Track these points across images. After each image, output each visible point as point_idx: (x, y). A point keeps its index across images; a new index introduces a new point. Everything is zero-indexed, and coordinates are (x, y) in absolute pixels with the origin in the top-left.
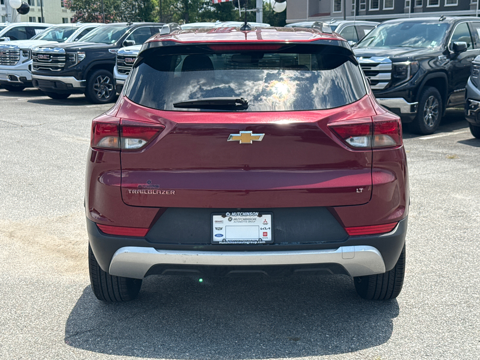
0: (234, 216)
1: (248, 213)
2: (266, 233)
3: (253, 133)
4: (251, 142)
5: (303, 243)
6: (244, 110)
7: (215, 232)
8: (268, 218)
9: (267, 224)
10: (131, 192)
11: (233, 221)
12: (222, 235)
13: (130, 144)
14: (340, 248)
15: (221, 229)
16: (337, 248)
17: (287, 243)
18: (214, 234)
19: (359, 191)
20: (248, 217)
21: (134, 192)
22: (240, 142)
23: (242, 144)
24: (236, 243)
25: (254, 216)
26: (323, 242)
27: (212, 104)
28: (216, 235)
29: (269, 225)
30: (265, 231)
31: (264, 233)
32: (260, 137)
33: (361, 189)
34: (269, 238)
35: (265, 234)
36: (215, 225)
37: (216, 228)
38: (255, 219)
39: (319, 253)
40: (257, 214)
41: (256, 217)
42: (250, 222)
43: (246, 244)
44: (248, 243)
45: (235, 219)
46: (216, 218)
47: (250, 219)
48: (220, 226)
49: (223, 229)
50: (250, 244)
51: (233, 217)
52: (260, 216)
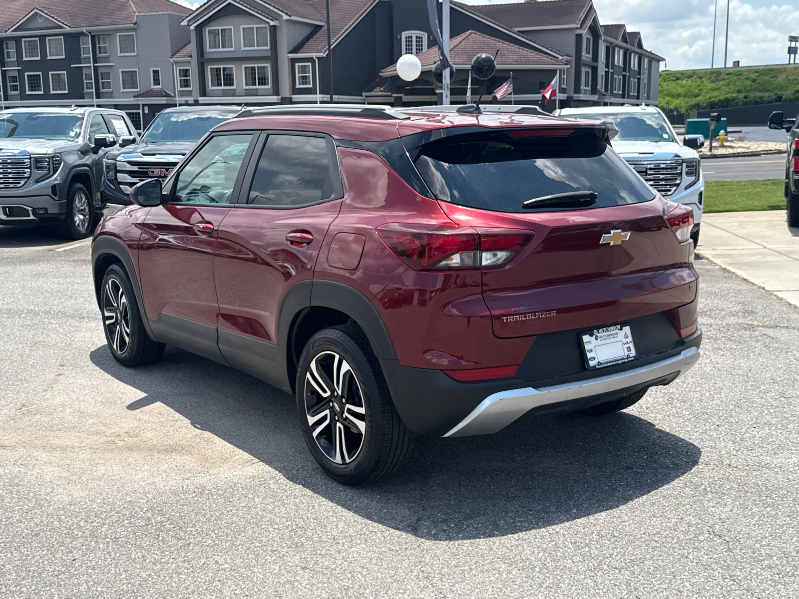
0: (601, 333)
1: (612, 328)
2: (629, 347)
7: (589, 355)
8: (627, 329)
9: (627, 337)
10: (507, 319)
11: (599, 339)
13: (487, 259)
15: (592, 351)
16: (679, 353)
18: (589, 358)
20: (612, 332)
21: (510, 319)
22: (612, 244)
23: (613, 246)
24: (610, 364)
25: (614, 330)
27: (564, 201)
29: (630, 339)
31: (627, 348)
34: (633, 353)
35: (629, 349)
36: (587, 347)
38: (617, 334)
39: (652, 368)
40: (619, 327)
41: (618, 331)
42: (613, 337)
43: (619, 364)
44: (620, 362)
45: (601, 337)
46: (586, 338)
47: (613, 334)
48: (590, 348)
49: (593, 350)
50: (622, 363)
51: (599, 335)
52: (621, 329)
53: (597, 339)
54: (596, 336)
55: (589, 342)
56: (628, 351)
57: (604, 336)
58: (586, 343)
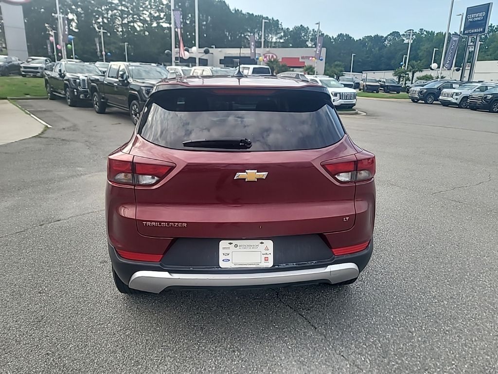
3: (258, 172)
4: (256, 180)
6: (248, 150)
14: (329, 266)
17: (285, 264)
26: (314, 262)
30: (266, 256)
32: (264, 175)
33: (347, 218)
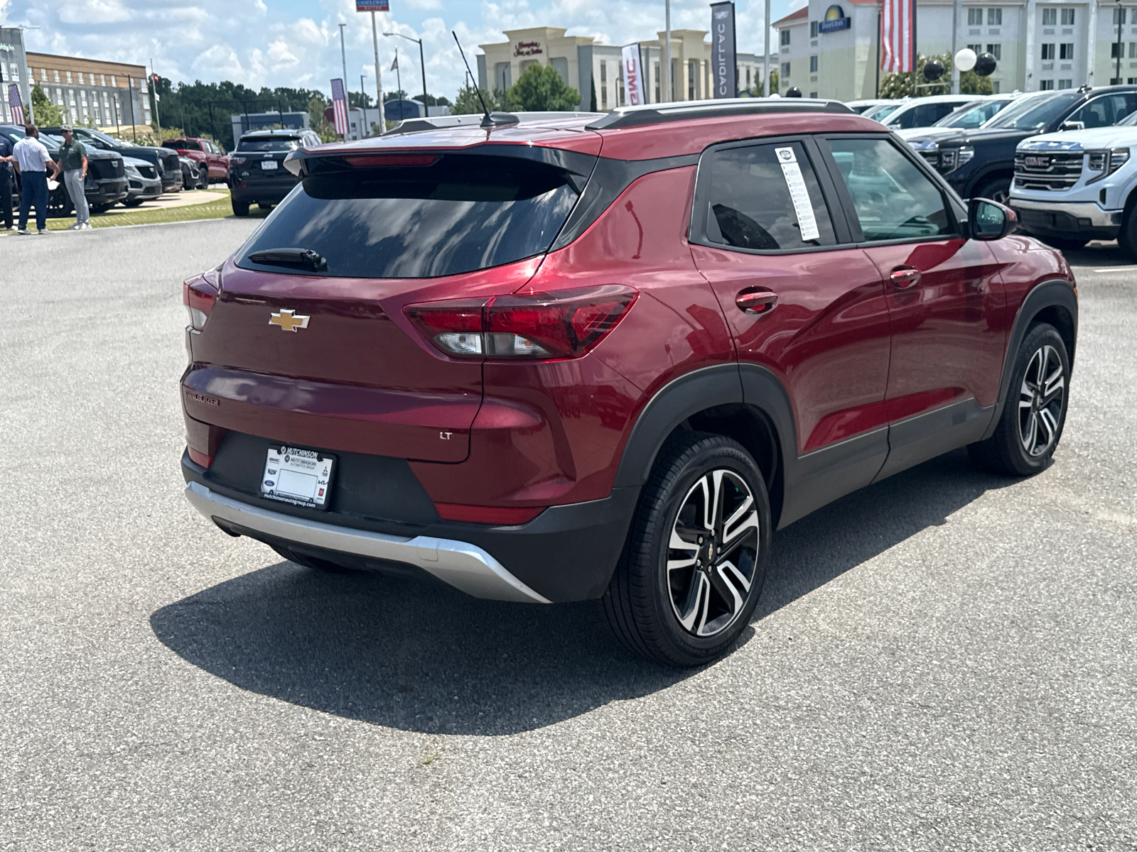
0: (293, 455)
1: (305, 453)
2: (323, 490)
5: (370, 519)
7: (267, 477)
8: (328, 463)
9: (325, 475)
11: (290, 462)
12: (273, 484)
15: (275, 473)
16: (413, 536)
18: (265, 479)
19: (445, 436)
20: (306, 459)
24: (283, 499)
25: (311, 458)
28: (266, 482)
29: (327, 478)
34: (323, 499)
35: (321, 492)
36: (270, 465)
37: (269, 471)
38: (314, 464)
40: (317, 455)
41: (316, 461)
42: (308, 467)
43: (292, 504)
44: (295, 502)
45: (293, 460)
46: (272, 453)
47: (309, 463)
48: (274, 469)
49: (277, 473)
50: (297, 505)
51: (291, 456)
52: (320, 459)
53: (287, 461)
54: (287, 456)
55: (276, 460)
56: (320, 495)
57: (298, 460)
58: (272, 459)
